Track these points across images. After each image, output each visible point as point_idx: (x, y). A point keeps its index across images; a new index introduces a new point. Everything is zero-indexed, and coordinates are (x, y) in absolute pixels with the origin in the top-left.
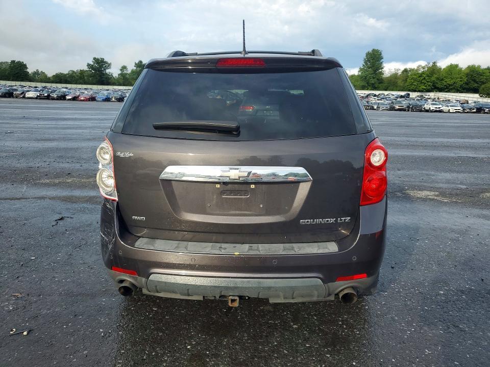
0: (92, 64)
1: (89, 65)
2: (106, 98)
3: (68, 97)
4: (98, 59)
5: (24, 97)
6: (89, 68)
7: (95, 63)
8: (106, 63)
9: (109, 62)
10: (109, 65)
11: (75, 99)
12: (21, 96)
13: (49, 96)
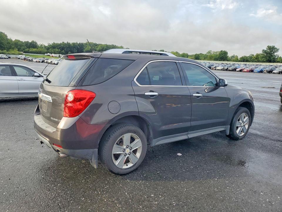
0: (266, 50)
1: (263, 50)
2: (261, 71)
3: (237, 70)
4: (270, 47)
5: (215, 69)
6: (263, 52)
7: (267, 49)
8: (276, 48)
9: (278, 48)
10: (278, 50)
11: (241, 71)
12: (214, 69)
13: (227, 69)
